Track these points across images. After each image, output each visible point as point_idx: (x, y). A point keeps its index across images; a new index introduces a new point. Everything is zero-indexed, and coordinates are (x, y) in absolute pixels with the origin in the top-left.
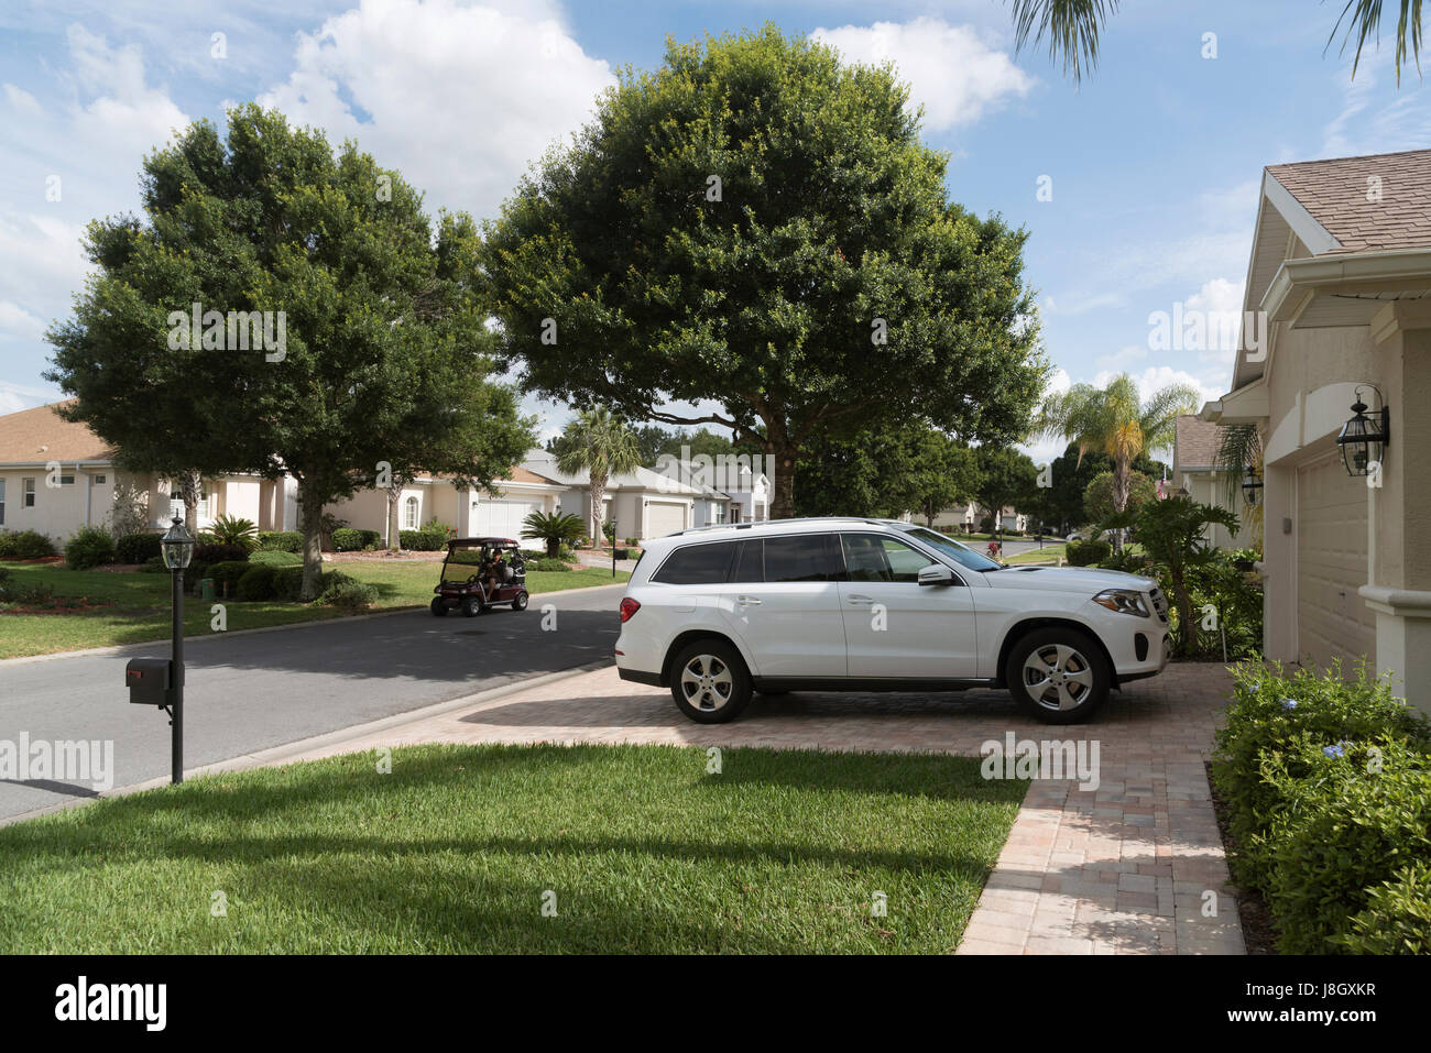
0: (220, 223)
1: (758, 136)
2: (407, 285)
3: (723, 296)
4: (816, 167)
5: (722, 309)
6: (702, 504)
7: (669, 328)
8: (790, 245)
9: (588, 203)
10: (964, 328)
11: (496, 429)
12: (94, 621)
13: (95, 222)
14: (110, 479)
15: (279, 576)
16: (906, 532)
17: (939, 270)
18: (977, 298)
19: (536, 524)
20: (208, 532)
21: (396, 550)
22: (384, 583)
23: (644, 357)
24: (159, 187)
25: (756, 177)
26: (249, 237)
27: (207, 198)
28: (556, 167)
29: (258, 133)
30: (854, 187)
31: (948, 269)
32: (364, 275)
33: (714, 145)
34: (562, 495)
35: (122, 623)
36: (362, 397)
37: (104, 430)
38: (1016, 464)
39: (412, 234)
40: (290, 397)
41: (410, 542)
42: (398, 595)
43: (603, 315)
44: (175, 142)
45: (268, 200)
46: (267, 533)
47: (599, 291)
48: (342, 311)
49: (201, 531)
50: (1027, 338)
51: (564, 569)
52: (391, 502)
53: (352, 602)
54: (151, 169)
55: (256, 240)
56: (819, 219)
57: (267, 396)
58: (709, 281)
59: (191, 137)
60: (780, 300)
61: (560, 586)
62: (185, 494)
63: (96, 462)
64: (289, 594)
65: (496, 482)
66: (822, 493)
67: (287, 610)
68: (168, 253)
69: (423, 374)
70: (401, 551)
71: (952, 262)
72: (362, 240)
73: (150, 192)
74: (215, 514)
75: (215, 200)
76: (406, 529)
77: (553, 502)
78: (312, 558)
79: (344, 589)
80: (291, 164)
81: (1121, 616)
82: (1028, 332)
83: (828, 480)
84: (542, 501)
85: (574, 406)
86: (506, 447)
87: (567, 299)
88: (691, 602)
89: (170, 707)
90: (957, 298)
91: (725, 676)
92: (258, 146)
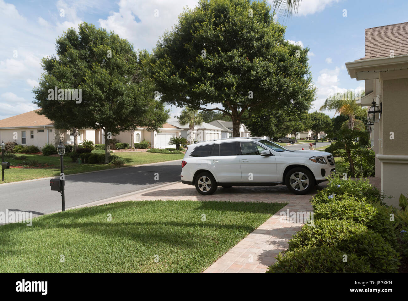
0: (78, 57)
1: (222, 26)
2: (129, 73)
3: (212, 74)
4: (239, 34)
5: (213, 78)
6: (224, 133)
7: (197, 84)
8: (232, 58)
9: (175, 48)
10: (287, 79)
11: (158, 113)
12: (49, 170)
13: (44, 58)
14: (54, 130)
15: (99, 157)
16: (259, 141)
17: (278, 62)
18: (292, 70)
19: (173, 140)
20: (81, 145)
21: (133, 149)
22: (129, 158)
23: (191, 93)
24: (61, 47)
25: (222, 38)
26: (86, 61)
27: (73, 50)
28: (167, 38)
29: (87, 31)
30: (251, 40)
31: (281, 62)
32: (117, 70)
33: (209, 29)
34: (181, 131)
35: (56, 171)
36: (118, 106)
37: (50, 117)
38: (324, 118)
39: (131, 57)
40: (98, 106)
41: (137, 146)
42: (132, 161)
43: (179, 81)
44: (64, 35)
45: (90, 50)
46: (97, 145)
47: (178, 74)
48: (111, 81)
49: (79, 145)
50: (308, 82)
51: (181, 153)
52: (132, 135)
53: (119, 164)
54: (58, 43)
55: (88, 62)
56: (241, 49)
57: (91, 106)
58: (209, 70)
59: (68, 33)
60: (229, 74)
61: (179, 158)
62: (74, 134)
63: (49, 126)
64: (102, 162)
65: (159, 128)
66: (260, 129)
67: (102, 166)
68: (63, 67)
69: (135, 99)
70: (135, 149)
71: (282, 59)
72: (116, 60)
73: (58, 49)
74: (83, 140)
75: (76, 51)
76: (136, 143)
77: (179, 134)
78: (108, 152)
79: (117, 160)
80: (97, 39)
81: (317, 164)
82: (308, 79)
83: (262, 125)
84: (175, 133)
85: (178, 106)
86: (161, 119)
87: (169, 77)
88: (200, 162)
89: (61, 191)
90: (285, 71)
91: (209, 182)
92: (87, 34)
